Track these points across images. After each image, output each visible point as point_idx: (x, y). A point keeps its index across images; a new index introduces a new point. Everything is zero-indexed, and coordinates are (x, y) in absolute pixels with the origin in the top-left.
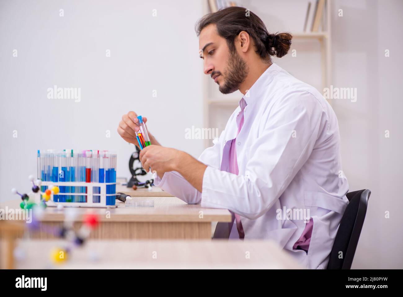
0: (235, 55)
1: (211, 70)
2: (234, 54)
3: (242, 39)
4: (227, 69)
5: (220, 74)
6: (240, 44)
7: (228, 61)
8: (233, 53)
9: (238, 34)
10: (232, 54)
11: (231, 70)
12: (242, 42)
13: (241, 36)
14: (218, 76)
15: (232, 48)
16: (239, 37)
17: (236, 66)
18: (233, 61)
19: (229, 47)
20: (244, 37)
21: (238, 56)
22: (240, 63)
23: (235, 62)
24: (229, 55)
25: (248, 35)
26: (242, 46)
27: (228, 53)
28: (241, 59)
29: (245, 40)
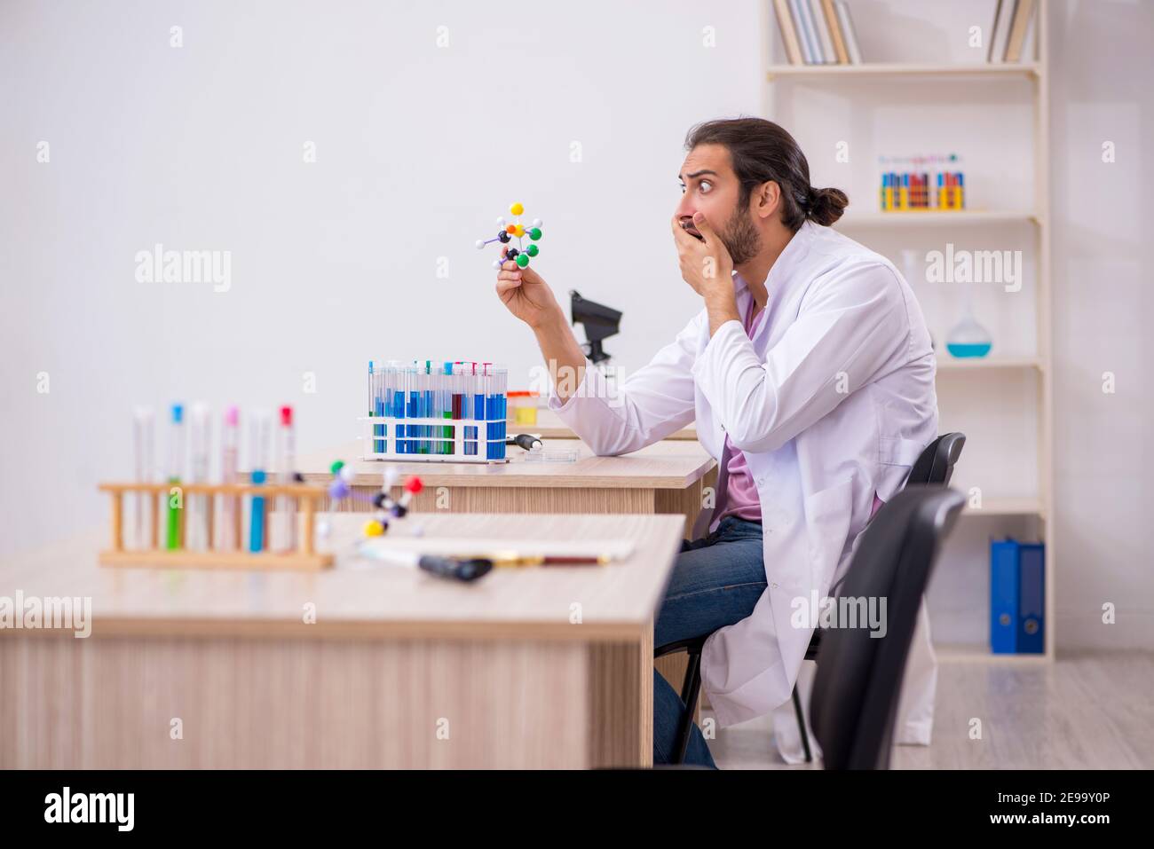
0: (745, 215)
3: (766, 194)
6: (760, 201)
7: (728, 220)
8: (742, 211)
9: (764, 182)
12: (763, 199)
13: (767, 188)
15: (744, 202)
16: (763, 189)
17: (740, 234)
18: (738, 224)
19: (740, 198)
20: (771, 192)
21: (749, 219)
22: (749, 233)
23: (740, 228)
24: (735, 211)
25: (779, 191)
26: (761, 205)
27: (734, 207)
28: (752, 226)
29: (772, 197)
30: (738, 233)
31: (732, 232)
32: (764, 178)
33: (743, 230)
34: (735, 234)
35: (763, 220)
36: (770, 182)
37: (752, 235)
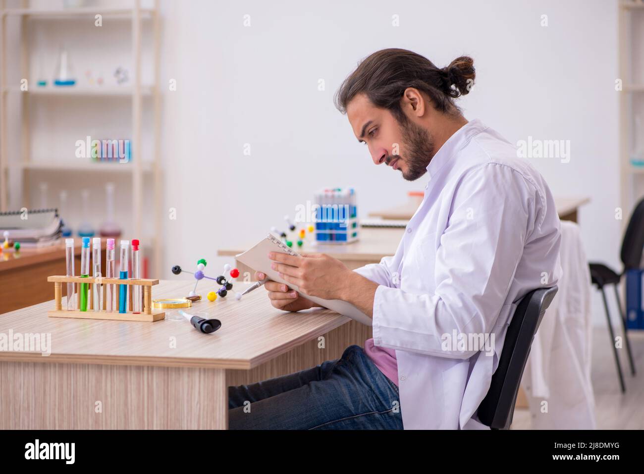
0: (410, 126)
1: (384, 156)
2: (407, 125)
3: (411, 99)
4: (404, 149)
5: (398, 157)
6: (412, 107)
7: (402, 138)
8: (405, 124)
9: (402, 94)
10: (404, 126)
11: (411, 148)
12: (412, 104)
13: (408, 96)
14: (397, 160)
15: (402, 119)
16: (406, 98)
17: (415, 140)
18: (409, 135)
19: (397, 118)
20: (413, 95)
21: (414, 125)
22: (419, 134)
23: (412, 135)
24: (401, 129)
25: (416, 91)
26: (415, 108)
27: (399, 126)
28: (419, 129)
29: (416, 99)
30: (413, 140)
31: (410, 143)
32: (399, 93)
33: (415, 135)
34: (412, 142)
35: (423, 117)
36: (406, 91)
37: (422, 134)
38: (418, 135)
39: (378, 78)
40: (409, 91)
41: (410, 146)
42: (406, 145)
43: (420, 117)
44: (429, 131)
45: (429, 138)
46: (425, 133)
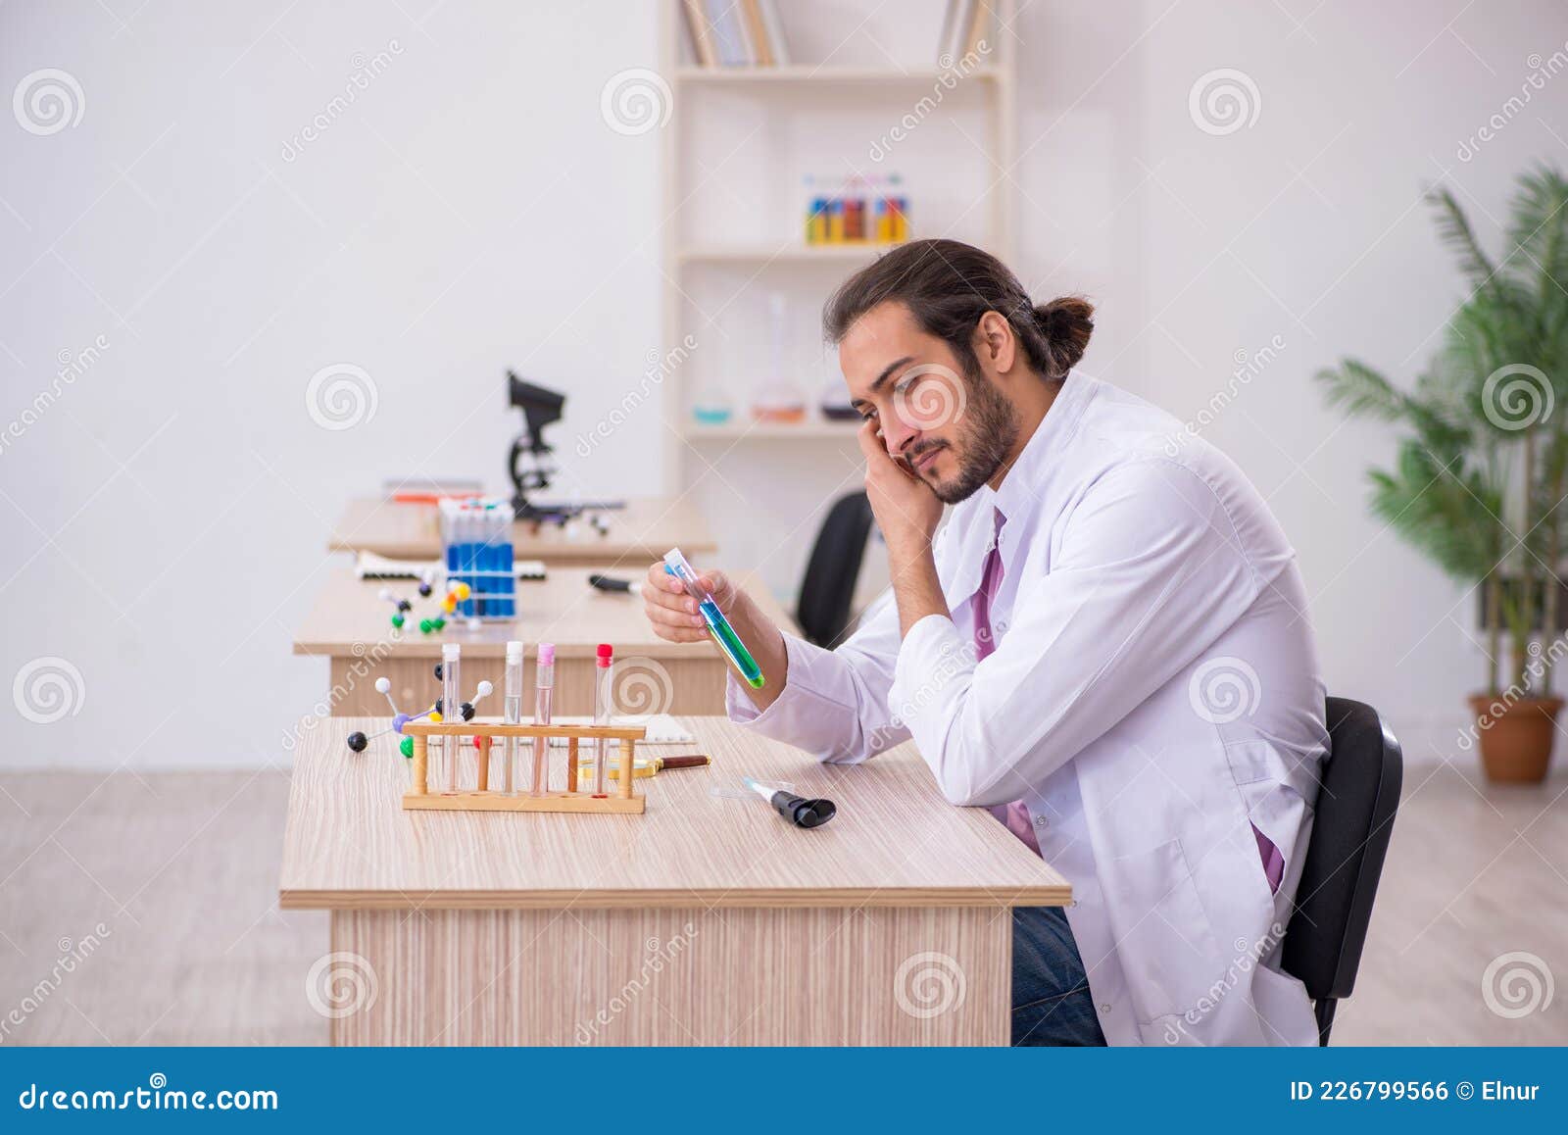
0: (982, 385)
1: (911, 439)
2: (978, 382)
3: (990, 335)
4: (964, 430)
5: (944, 444)
6: (989, 350)
8: (975, 380)
9: (977, 322)
10: (972, 382)
11: (978, 430)
12: (991, 345)
13: (987, 327)
14: (937, 452)
15: (971, 368)
16: (981, 330)
17: (988, 415)
18: (978, 402)
19: (962, 363)
20: (995, 328)
21: (989, 385)
22: (998, 407)
23: (984, 405)
25: (1004, 320)
26: (993, 356)
28: (998, 395)
29: (1000, 336)
30: (985, 417)
31: (978, 418)
32: (974, 314)
33: (990, 407)
34: (983, 419)
35: (1005, 375)
36: (984, 316)
37: (1003, 408)
38: (994, 409)
39: (936, 278)
40: (988, 318)
41: (978, 426)
42: (969, 421)
43: (1001, 373)
44: (1015, 405)
45: (1014, 420)
46: (1008, 407)
